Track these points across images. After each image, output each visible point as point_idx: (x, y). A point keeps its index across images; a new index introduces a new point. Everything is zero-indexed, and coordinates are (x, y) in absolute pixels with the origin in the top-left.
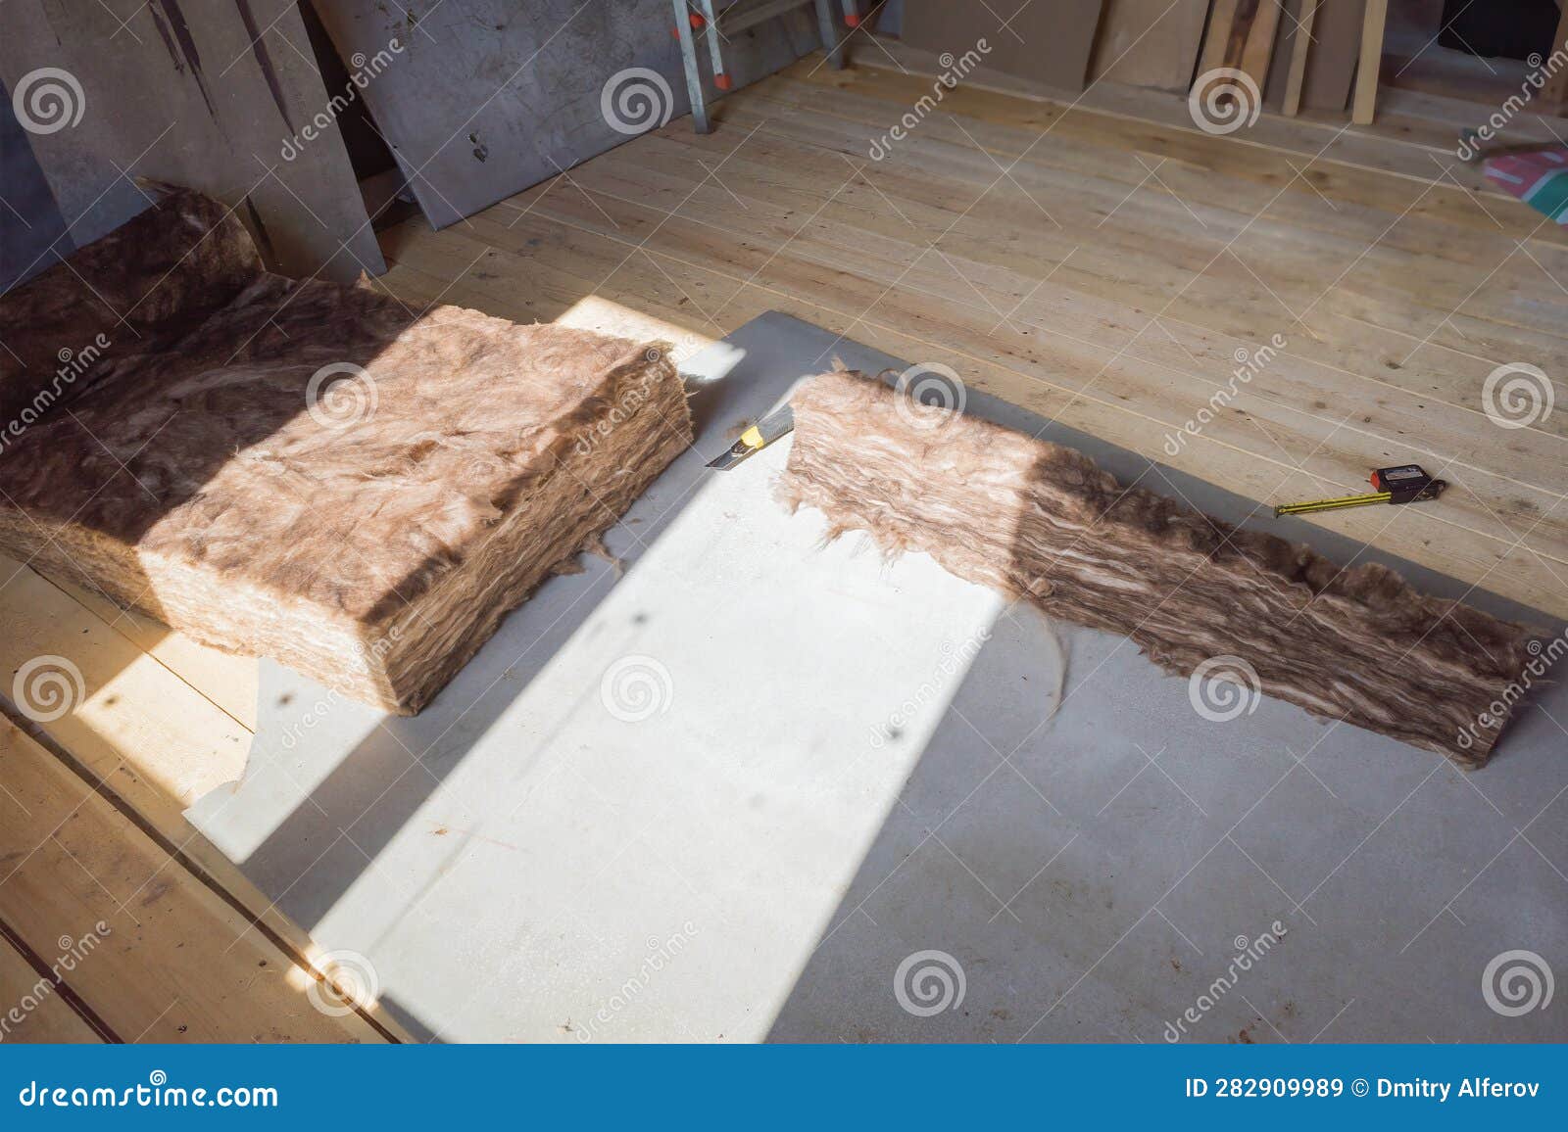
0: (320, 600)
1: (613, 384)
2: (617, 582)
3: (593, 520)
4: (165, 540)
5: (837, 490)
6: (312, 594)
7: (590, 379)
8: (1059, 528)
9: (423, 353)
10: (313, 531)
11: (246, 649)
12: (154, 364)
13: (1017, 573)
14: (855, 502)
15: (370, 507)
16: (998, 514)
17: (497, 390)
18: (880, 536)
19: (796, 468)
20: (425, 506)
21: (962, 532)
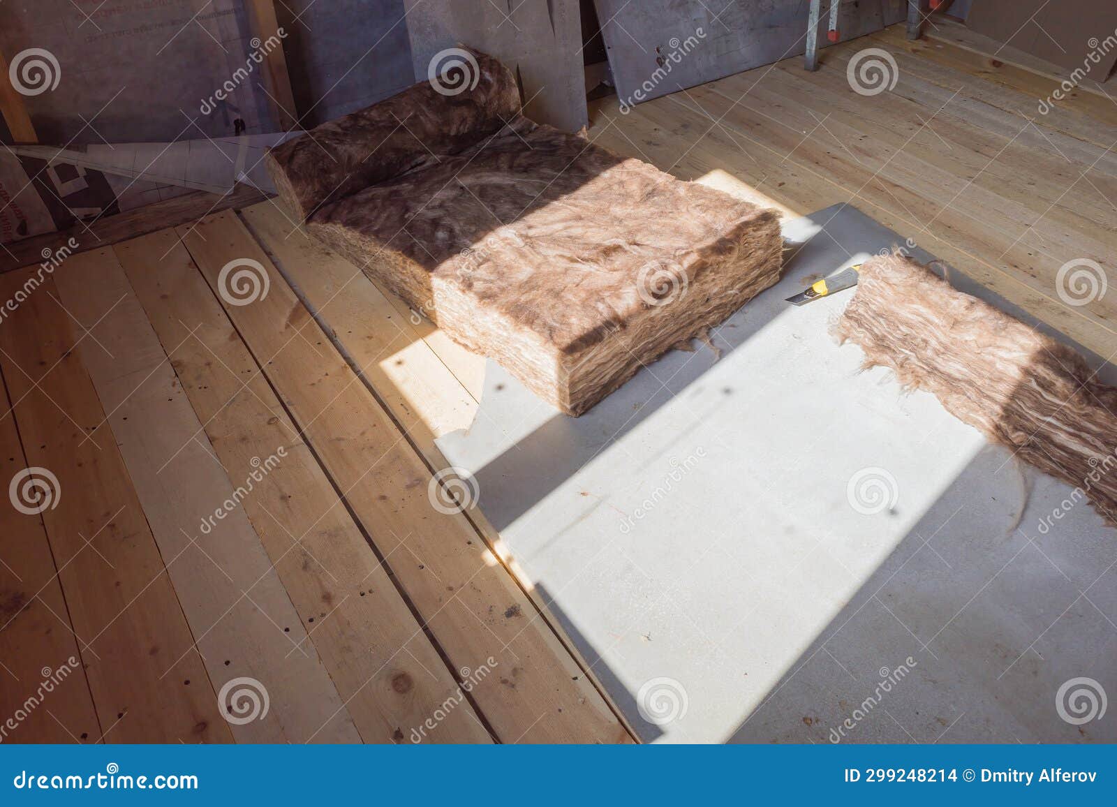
0: (538, 332)
1: (740, 230)
2: (716, 363)
3: (706, 319)
4: (449, 273)
5: (877, 336)
6: (534, 327)
7: (724, 226)
8: (1047, 400)
9: (616, 187)
10: (537, 287)
11: (480, 350)
12: (449, 163)
13: (1003, 424)
14: (889, 348)
15: (575, 280)
16: (1000, 380)
17: (663, 221)
18: (902, 375)
19: (850, 315)
20: (610, 287)
21: (967, 386)
